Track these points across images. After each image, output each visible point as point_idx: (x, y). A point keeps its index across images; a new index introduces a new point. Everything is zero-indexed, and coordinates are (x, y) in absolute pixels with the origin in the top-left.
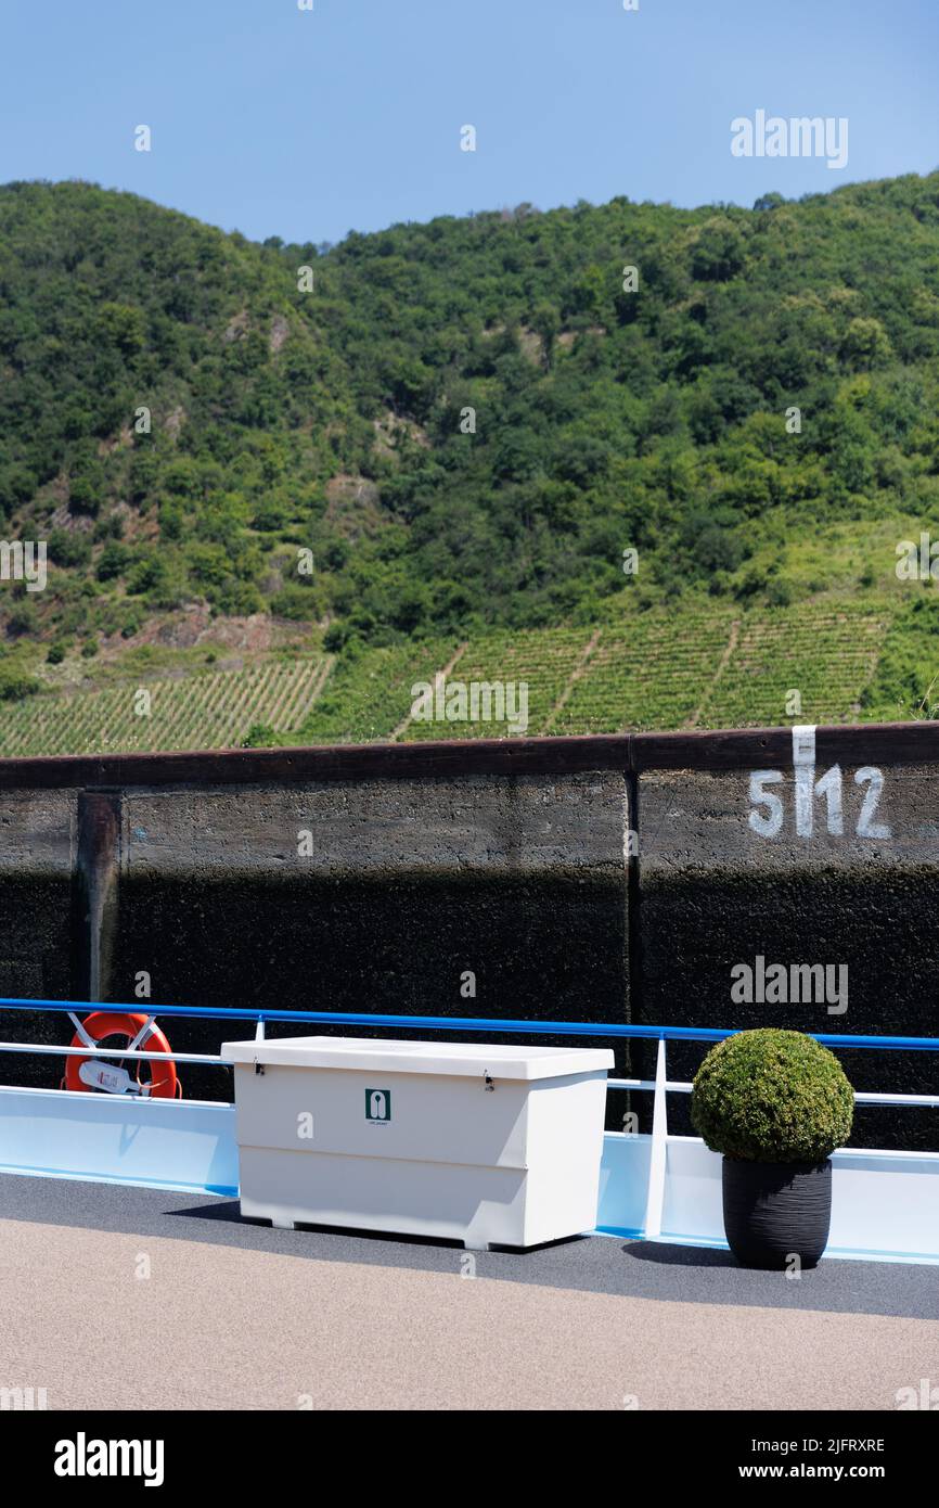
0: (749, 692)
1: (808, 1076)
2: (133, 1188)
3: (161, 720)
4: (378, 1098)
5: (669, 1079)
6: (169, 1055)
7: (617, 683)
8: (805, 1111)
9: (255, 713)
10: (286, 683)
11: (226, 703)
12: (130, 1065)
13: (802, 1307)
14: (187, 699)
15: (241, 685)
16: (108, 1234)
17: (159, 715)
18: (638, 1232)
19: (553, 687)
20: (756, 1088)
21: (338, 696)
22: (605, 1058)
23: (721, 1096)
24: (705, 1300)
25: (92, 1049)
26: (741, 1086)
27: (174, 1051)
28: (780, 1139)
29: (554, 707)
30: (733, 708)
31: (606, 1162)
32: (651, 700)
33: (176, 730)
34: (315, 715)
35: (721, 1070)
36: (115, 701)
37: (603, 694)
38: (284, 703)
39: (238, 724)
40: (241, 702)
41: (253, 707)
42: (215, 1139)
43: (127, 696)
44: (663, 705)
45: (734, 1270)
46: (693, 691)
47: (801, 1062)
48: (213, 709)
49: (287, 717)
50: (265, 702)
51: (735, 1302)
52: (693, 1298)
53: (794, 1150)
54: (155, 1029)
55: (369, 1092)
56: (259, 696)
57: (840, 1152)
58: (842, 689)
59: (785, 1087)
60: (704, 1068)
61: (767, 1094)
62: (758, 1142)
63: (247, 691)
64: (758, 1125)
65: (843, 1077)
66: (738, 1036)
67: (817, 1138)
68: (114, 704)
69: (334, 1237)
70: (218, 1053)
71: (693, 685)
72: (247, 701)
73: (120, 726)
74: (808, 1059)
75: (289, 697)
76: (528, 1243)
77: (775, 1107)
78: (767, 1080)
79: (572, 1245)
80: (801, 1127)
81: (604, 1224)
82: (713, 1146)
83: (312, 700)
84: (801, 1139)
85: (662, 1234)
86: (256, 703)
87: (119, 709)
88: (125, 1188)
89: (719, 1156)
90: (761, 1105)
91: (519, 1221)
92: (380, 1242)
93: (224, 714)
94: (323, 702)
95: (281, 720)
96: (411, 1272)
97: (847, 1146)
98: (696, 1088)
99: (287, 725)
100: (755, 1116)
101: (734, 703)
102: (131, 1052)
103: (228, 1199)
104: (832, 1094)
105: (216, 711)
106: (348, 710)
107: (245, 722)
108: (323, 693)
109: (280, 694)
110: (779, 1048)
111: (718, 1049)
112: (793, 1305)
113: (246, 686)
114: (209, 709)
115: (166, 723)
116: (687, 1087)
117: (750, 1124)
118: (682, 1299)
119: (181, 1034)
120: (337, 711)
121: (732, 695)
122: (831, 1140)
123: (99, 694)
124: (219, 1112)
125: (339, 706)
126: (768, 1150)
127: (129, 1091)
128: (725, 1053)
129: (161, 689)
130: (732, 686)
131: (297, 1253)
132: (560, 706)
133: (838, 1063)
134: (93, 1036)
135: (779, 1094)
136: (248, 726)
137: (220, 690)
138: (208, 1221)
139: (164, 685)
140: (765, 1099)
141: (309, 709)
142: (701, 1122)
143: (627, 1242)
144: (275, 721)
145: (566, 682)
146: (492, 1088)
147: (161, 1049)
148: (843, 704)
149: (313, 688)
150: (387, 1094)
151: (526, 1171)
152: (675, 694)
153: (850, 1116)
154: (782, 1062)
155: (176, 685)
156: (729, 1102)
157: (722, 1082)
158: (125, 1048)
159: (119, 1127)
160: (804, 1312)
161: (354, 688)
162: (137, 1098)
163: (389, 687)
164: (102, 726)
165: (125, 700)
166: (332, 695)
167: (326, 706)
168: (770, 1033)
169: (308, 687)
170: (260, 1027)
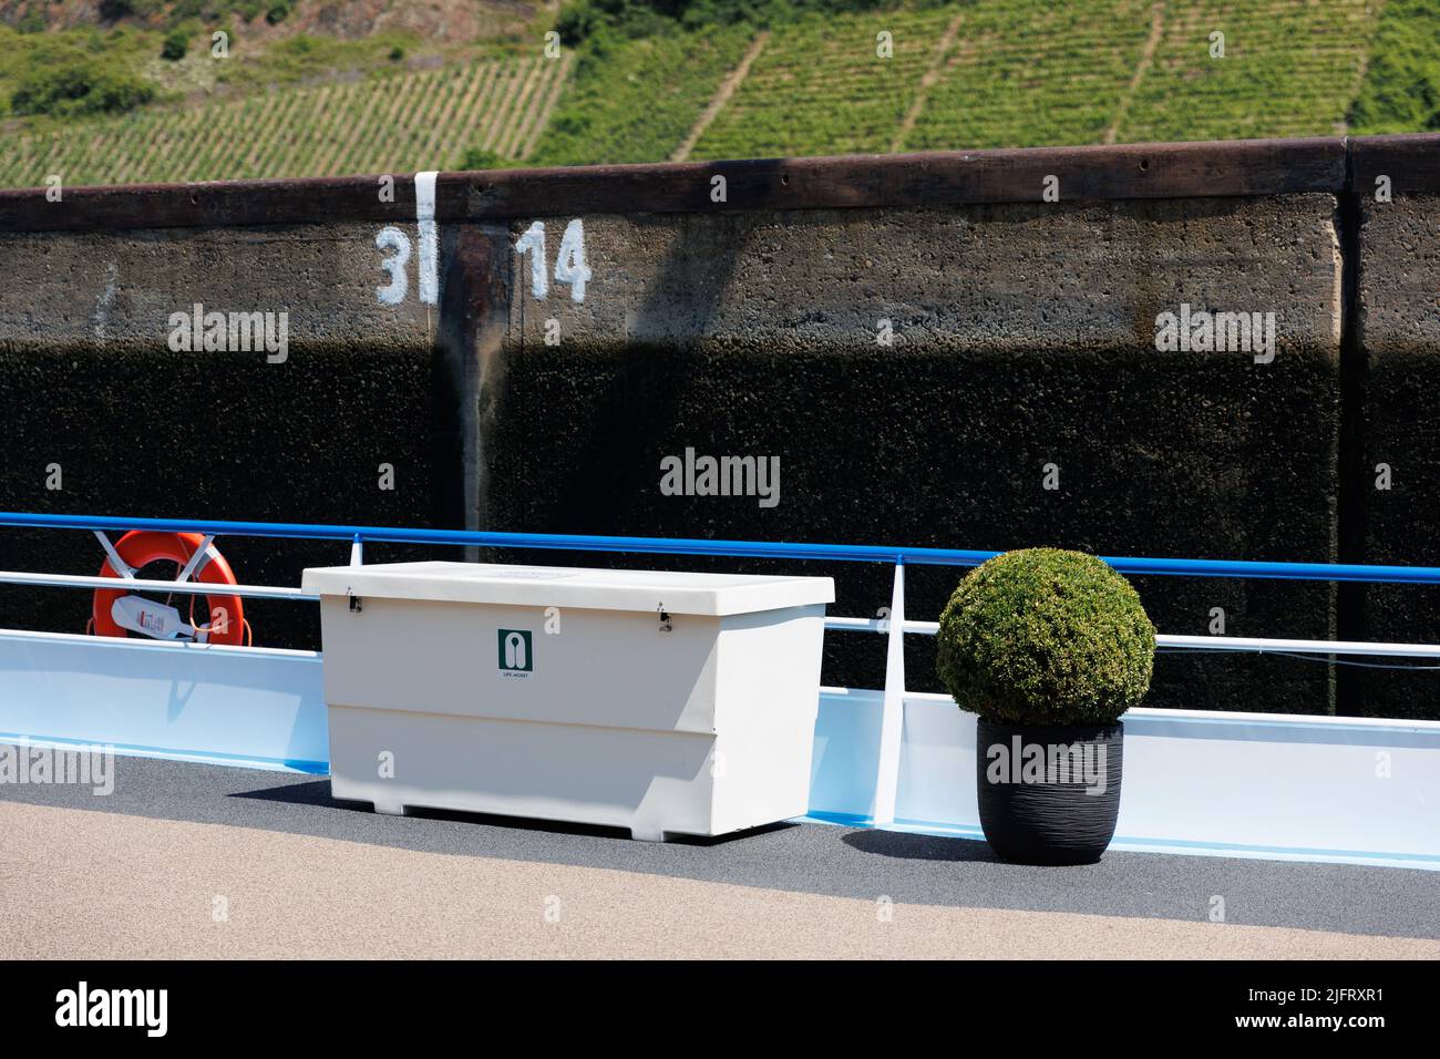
0: (1185, 104)
1: (1094, 610)
2: (187, 763)
3: (333, 141)
4: (515, 642)
5: (908, 616)
6: (233, 588)
7: (991, 91)
8: (1090, 657)
9: (466, 132)
10: (506, 90)
11: (424, 117)
12: (181, 602)
13: (1078, 911)
14: (367, 113)
15: (443, 92)
16: (153, 822)
17: (330, 134)
18: (865, 818)
19: (899, 96)
20: (1025, 626)
21: (583, 109)
22: (823, 589)
23: (977, 637)
24: (949, 903)
25: (129, 580)
26: (1004, 624)
27: (239, 582)
28: (1054, 694)
29: (900, 125)
30: (1163, 127)
31: (821, 728)
32: (1043, 115)
33: (356, 156)
34: (552, 136)
35: (978, 602)
36: (265, 114)
37: (972, 106)
38: (507, 118)
39: (444, 148)
40: (445, 117)
41: (464, 123)
42: (297, 700)
43: (282, 107)
44: (1060, 122)
45: (990, 865)
46: (1103, 103)
47: (1085, 591)
48: (406, 126)
49: (512, 137)
50: (481, 116)
51: (989, 904)
52: (935, 899)
53: (1074, 708)
54: (213, 553)
55: (503, 634)
56: (471, 108)
57: (1134, 713)
58: (1321, 100)
59: (1063, 625)
60: (955, 600)
61: (1040, 635)
62: (1025, 697)
63: (453, 101)
64: (1025, 675)
65: (1141, 613)
66: (1001, 559)
67: (1104, 693)
68: (263, 118)
69: (457, 825)
70: (298, 585)
71: (1102, 94)
72: (453, 115)
73: (276, 148)
74: (1094, 587)
75: (512, 109)
76: (716, 831)
77: (1049, 652)
78: (1039, 615)
79: (777, 836)
80: (1083, 678)
81: (819, 808)
82: (965, 703)
83: (547, 114)
84: (1083, 693)
85: (896, 821)
86: (467, 117)
87: (271, 126)
88: (177, 764)
89: (973, 718)
90: (1031, 649)
91: (705, 804)
92: (519, 832)
93: (422, 134)
94: (562, 116)
95: (504, 141)
96: (559, 868)
97: (1144, 705)
98: (944, 627)
99: (514, 150)
100: (1023, 663)
101: (1164, 120)
102: (181, 584)
103: (315, 778)
104: (1125, 634)
105: (412, 129)
106: (600, 128)
107: (453, 145)
108: (561, 103)
109: (500, 105)
110: (1056, 574)
111: (975, 576)
112: (1067, 908)
113: (451, 91)
114: (400, 126)
115: (342, 146)
116: (931, 628)
117: (1015, 674)
118: (919, 901)
119: (249, 560)
120: (584, 130)
121: (1160, 108)
122: (1122, 696)
123: (242, 104)
124: (302, 664)
125: (587, 123)
126: (1038, 705)
127: (180, 636)
128: (984, 580)
129: (330, 96)
130: (1160, 96)
131: (407, 845)
132: (909, 123)
133: (1135, 594)
134: (129, 562)
135: (1055, 634)
136: (458, 150)
137: (414, 99)
138: (289, 806)
139: (333, 91)
140: (1036, 641)
141: (542, 127)
142: (950, 673)
143: (849, 830)
144: (497, 143)
145: (916, 90)
146: (669, 628)
147: (222, 580)
148: (1324, 121)
149: (545, 98)
150: (527, 636)
151: (715, 736)
152: (1076, 106)
153: (1150, 664)
154: (1060, 592)
155: (351, 93)
156: (987, 645)
157: (979, 619)
158: (173, 578)
159: (168, 684)
160: (1080, 917)
161: (605, 96)
162: (191, 645)
163: (657, 94)
164: (249, 150)
165: (279, 113)
166: (574, 106)
167: (568, 122)
168: (1045, 553)
169: (538, 96)
170: (357, 550)
